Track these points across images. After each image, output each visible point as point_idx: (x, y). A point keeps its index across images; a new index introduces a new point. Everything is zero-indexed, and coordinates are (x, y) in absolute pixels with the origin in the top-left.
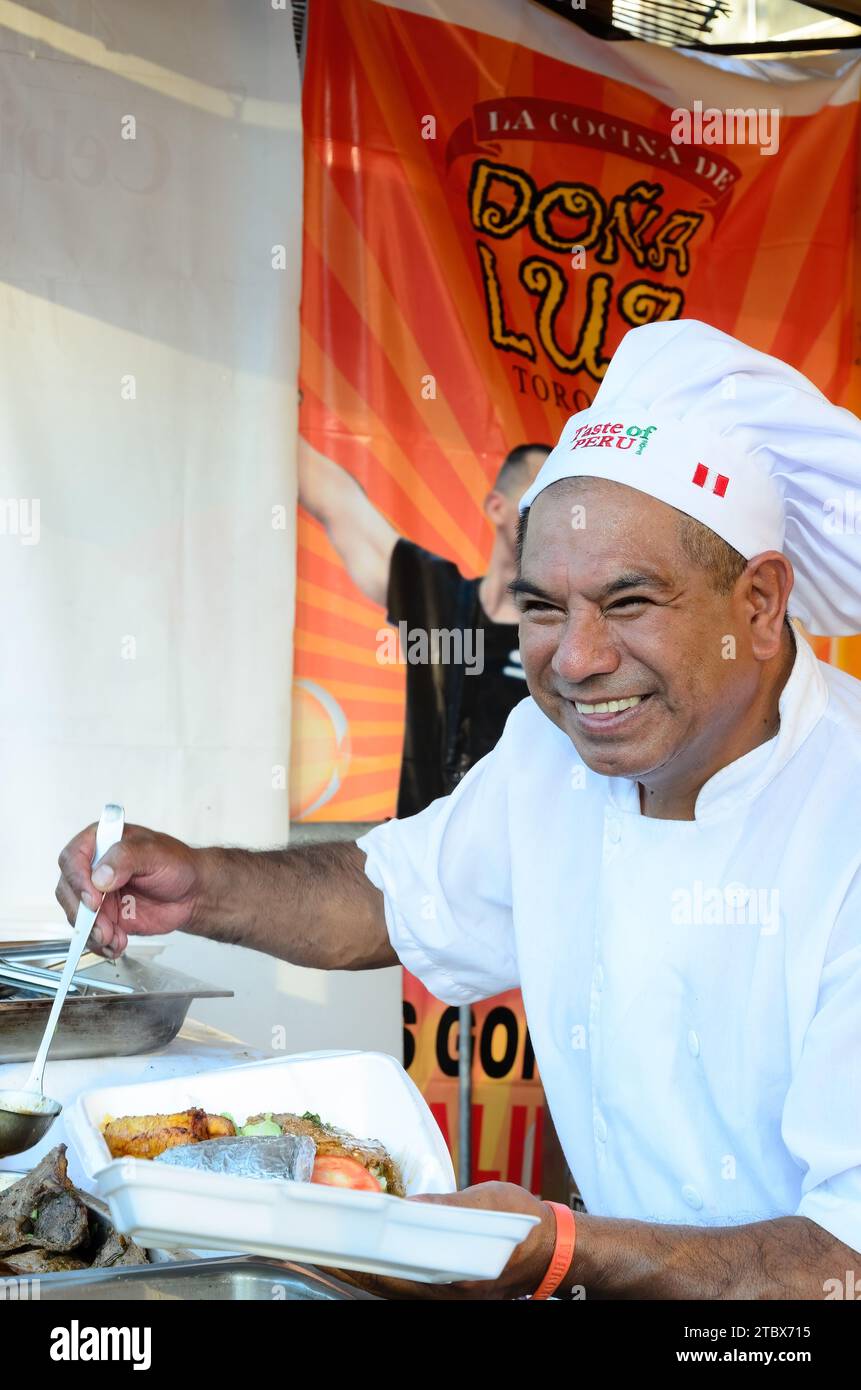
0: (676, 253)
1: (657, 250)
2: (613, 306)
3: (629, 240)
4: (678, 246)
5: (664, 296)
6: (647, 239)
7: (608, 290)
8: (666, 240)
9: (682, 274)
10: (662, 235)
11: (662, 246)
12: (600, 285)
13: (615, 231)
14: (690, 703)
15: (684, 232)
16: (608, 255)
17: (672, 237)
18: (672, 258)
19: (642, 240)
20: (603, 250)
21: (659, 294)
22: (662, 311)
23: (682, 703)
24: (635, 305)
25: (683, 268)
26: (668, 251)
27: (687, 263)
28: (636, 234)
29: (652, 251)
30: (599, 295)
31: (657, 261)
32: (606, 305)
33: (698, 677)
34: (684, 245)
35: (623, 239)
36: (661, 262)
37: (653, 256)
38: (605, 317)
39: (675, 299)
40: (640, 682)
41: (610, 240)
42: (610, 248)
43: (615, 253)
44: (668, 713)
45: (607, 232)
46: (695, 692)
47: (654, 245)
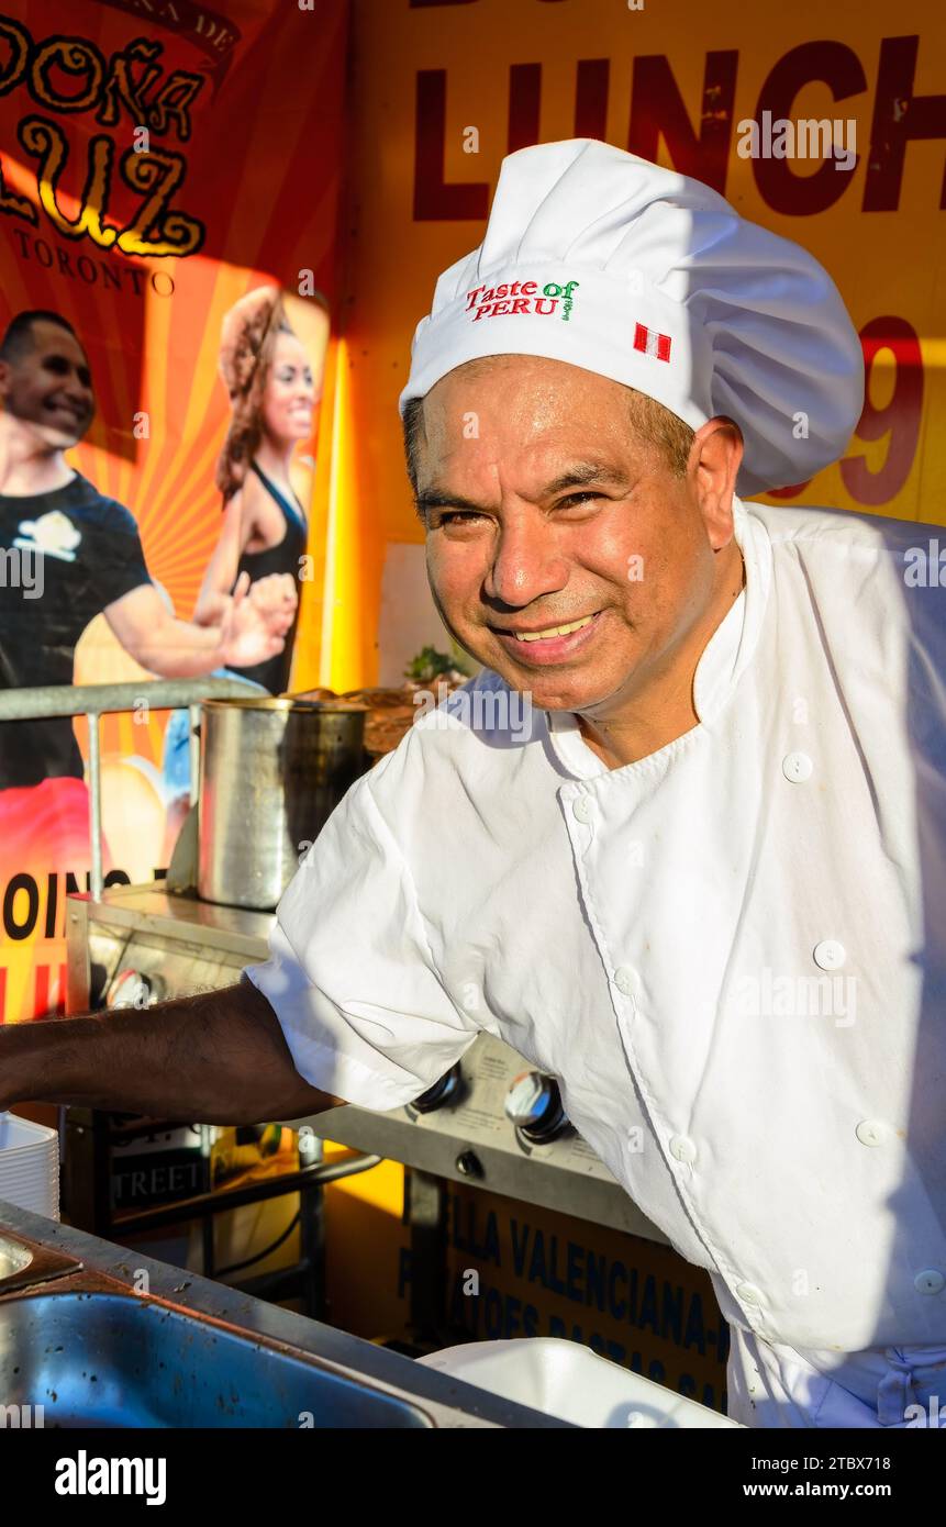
0: (178, 117)
1: (158, 113)
2: (115, 170)
3: (130, 100)
4: (179, 109)
5: (166, 161)
6: (148, 99)
7: (110, 152)
8: (166, 103)
9: (184, 139)
10: (163, 97)
11: (163, 109)
12: (102, 147)
13: (116, 90)
14: (654, 615)
15: (187, 93)
16: (108, 117)
17: (173, 100)
18: (173, 121)
19: (143, 102)
20: (103, 111)
21: (161, 159)
22: (164, 177)
23: (645, 615)
24: (137, 169)
25: (184, 133)
26: (169, 114)
27: (188, 129)
28: (138, 94)
29: (153, 114)
30: (101, 159)
31: (159, 124)
32: (108, 168)
33: (663, 583)
34: (185, 108)
35: (123, 98)
36: (163, 126)
37: (154, 119)
38: (107, 181)
39: (177, 165)
40: (593, 598)
41: (110, 99)
42: (110, 110)
43: (116, 114)
44: (627, 629)
45: (107, 91)
46: (660, 601)
47: (155, 107)
